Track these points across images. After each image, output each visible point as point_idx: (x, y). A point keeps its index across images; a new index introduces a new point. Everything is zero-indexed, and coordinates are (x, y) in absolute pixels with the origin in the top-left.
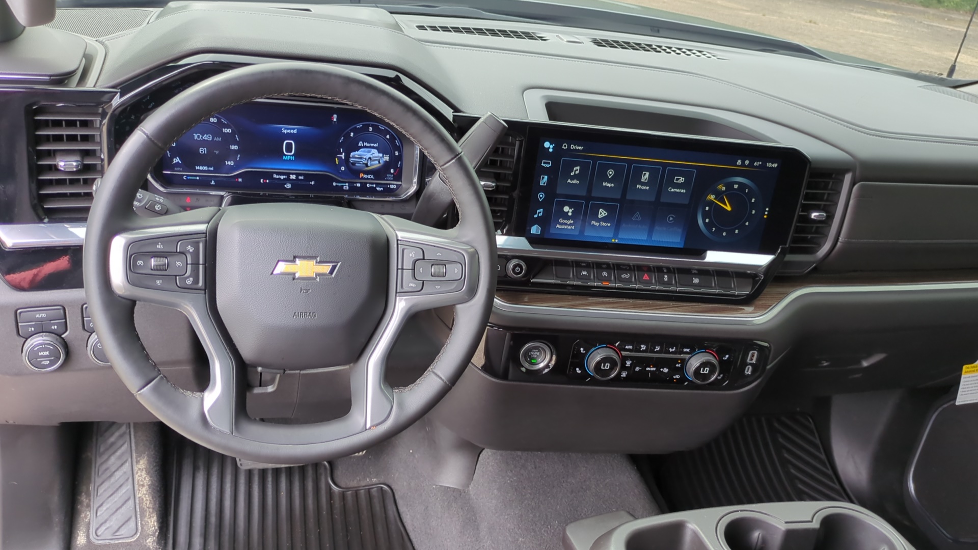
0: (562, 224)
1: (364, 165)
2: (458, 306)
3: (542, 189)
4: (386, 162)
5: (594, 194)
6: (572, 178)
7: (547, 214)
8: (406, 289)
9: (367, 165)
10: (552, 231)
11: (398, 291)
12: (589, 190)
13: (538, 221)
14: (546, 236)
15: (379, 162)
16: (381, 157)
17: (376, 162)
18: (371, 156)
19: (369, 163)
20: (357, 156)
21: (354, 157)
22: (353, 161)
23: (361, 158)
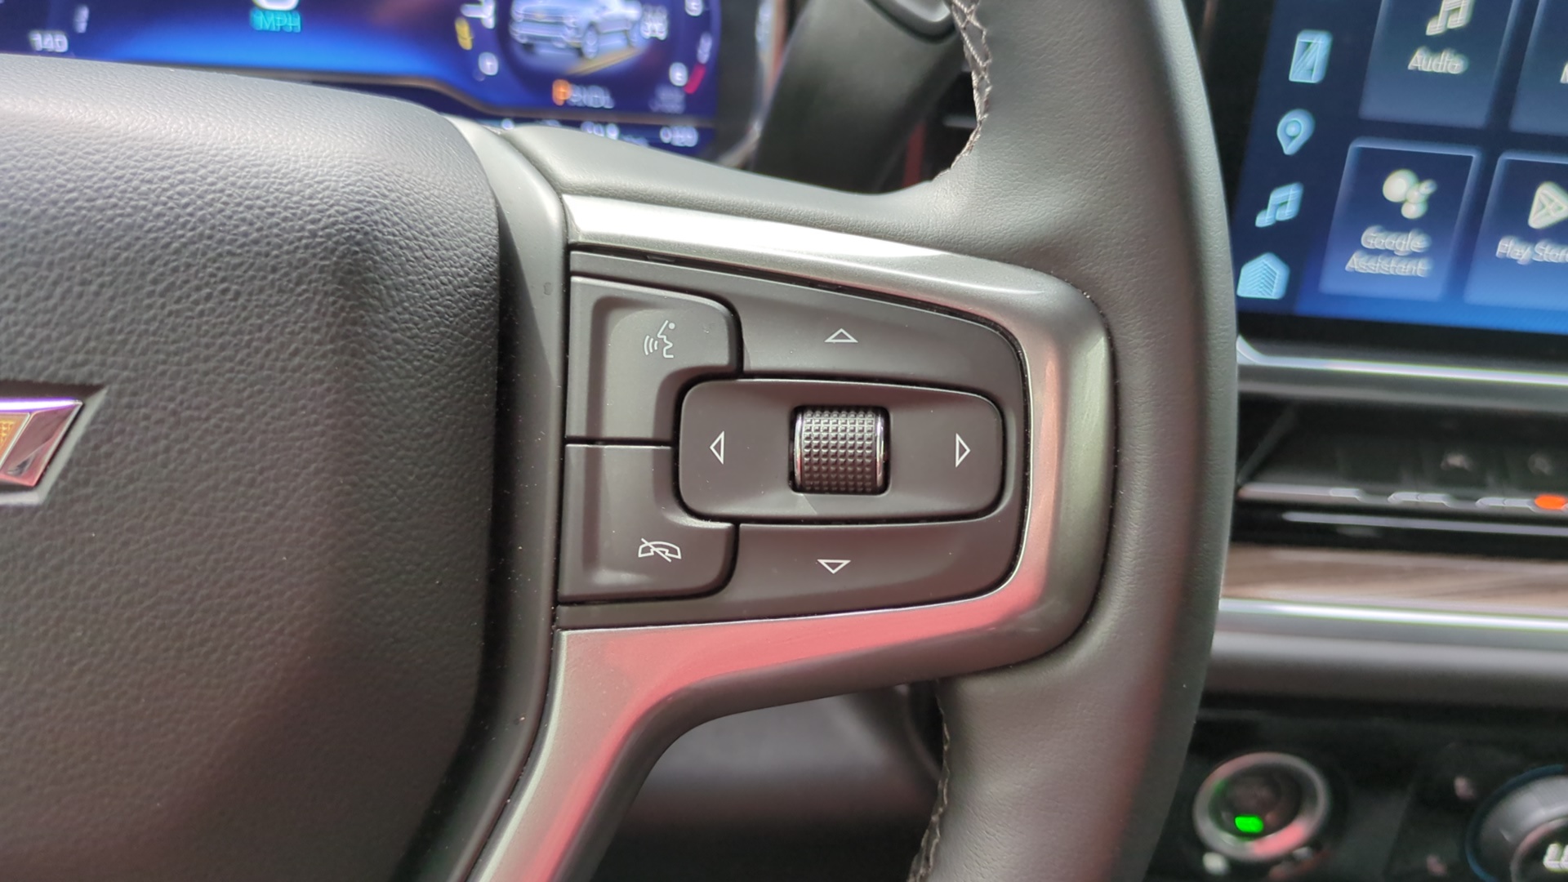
0: (1375, 252)
1: (571, 54)
2: (979, 691)
3: (1301, 97)
4: (655, 41)
5: (1524, 120)
6: (1437, 45)
7: (1315, 210)
8: (608, 578)
9: (579, 52)
10: (1331, 284)
11: (566, 590)
12: (1504, 102)
13: (1278, 241)
14: (1306, 307)
15: (629, 43)
16: (637, 24)
17: (617, 42)
18: (596, 18)
19: (590, 46)
20: (540, 16)
21: (529, 20)
22: (522, 36)
23: (556, 23)
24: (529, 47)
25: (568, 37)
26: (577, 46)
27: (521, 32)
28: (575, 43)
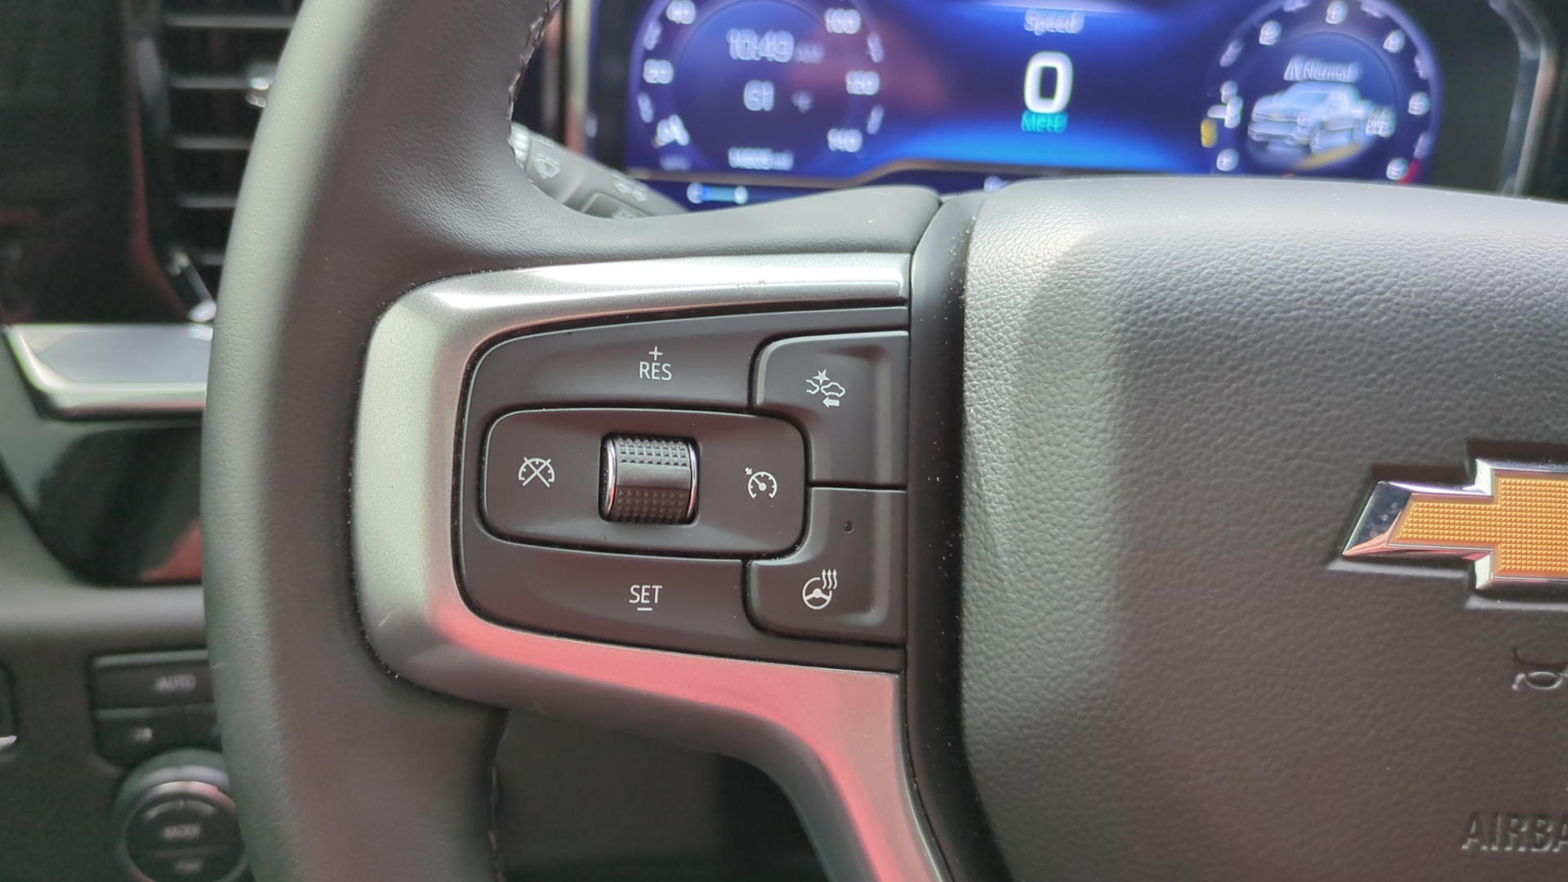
4: (1379, 139)
15: (1353, 140)
16: (1362, 123)
17: (1342, 139)
18: (1325, 117)
19: (1317, 143)
20: (1276, 117)
21: (1267, 120)
22: (1259, 135)
23: (1290, 122)
24: (1263, 145)
25: (1299, 135)
26: (1304, 143)
27: (1257, 131)
28: (1303, 140)
